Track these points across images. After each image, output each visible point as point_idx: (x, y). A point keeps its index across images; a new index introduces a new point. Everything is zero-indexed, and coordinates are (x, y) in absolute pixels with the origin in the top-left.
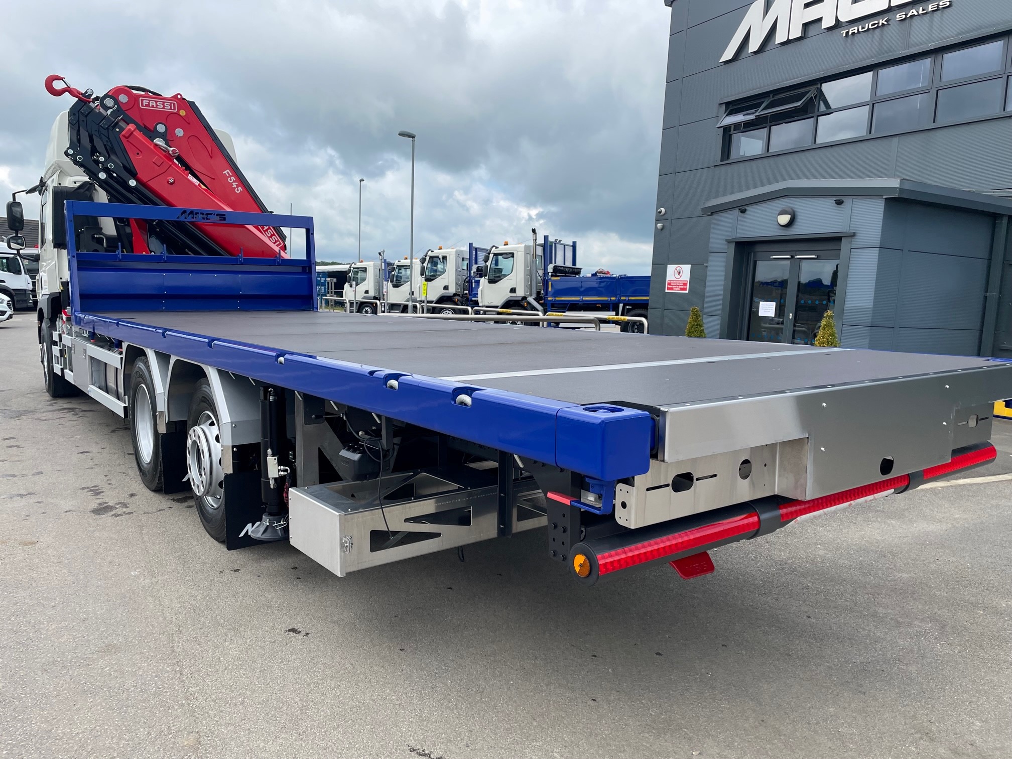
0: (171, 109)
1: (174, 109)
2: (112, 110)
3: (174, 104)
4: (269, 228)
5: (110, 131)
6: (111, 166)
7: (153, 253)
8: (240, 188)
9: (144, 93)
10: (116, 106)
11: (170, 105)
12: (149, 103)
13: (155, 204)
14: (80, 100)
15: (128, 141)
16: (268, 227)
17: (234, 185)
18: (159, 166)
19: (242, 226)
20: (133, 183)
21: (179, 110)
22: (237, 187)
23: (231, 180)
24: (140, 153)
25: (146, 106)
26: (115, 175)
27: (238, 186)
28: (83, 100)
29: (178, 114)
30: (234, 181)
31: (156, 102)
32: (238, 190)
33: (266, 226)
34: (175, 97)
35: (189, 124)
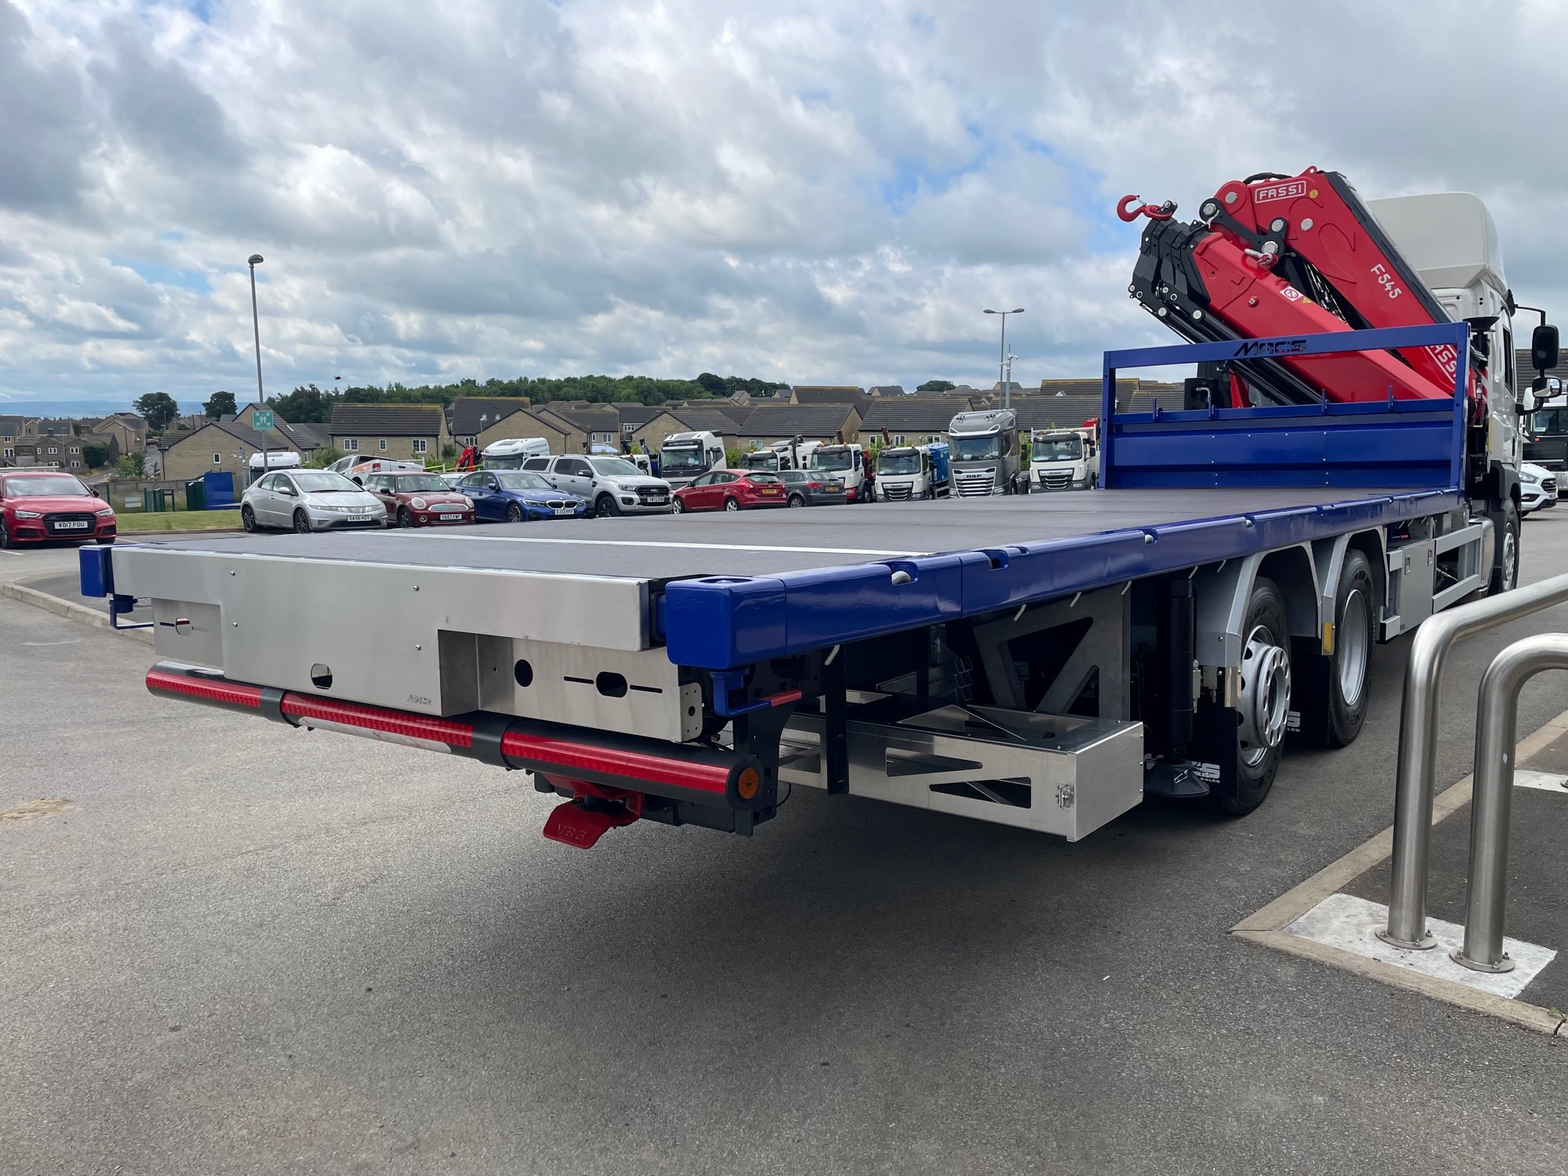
0: (1297, 193)
1: (1302, 192)
2: (1212, 218)
3: (1302, 184)
4: (1446, 349)
5: (1182, 250)
6: (1174, 297)
7: (1254, 406)
8: (1398, 289)
9: (1264, 180)
10: (1218, 211)
11: (1297, 188)
12: (1267, 193)
13: (1225, 338)
14: (1154, 219)
15: (1202, 258)
16: (1442, 346)
17: (1388, 287)
18: (1239, 284)
19: (1355, 353)
20: (1197, 315)
21: (1308, 191)
22: (1393, 289)
23: (1383, 280)
24: (1215, 270)
25: (1264, 198)
26: (1178, 308)
27: (1393, 287)
28: (1162, 216)
29: (1307, 197)
30: (1388, 281)
31: (1277, 189)
32: (1393, 294)
33: (1440, 345)
34: (1307, 173)
35: (1322, 207)
